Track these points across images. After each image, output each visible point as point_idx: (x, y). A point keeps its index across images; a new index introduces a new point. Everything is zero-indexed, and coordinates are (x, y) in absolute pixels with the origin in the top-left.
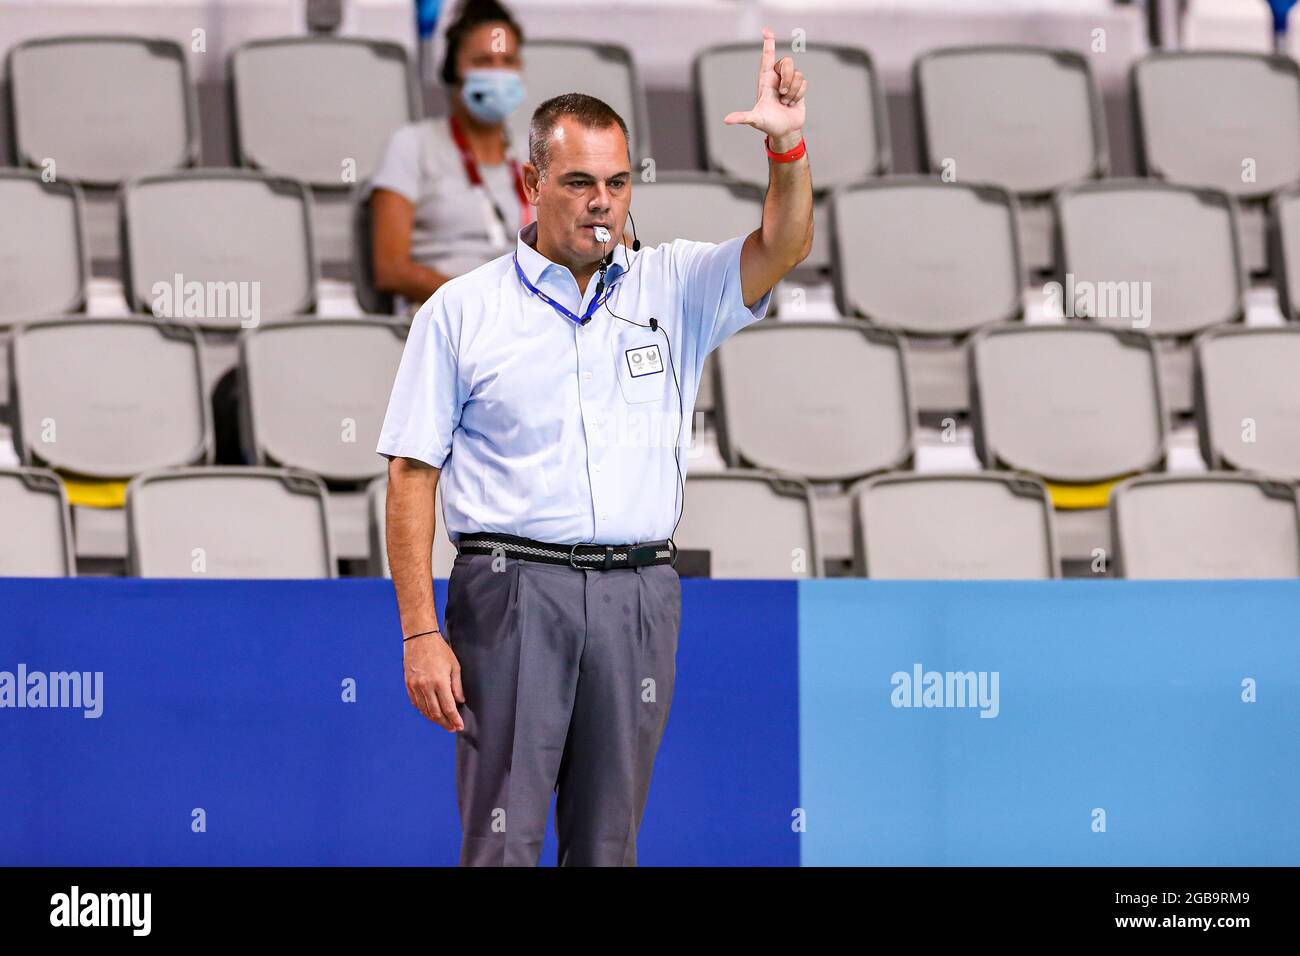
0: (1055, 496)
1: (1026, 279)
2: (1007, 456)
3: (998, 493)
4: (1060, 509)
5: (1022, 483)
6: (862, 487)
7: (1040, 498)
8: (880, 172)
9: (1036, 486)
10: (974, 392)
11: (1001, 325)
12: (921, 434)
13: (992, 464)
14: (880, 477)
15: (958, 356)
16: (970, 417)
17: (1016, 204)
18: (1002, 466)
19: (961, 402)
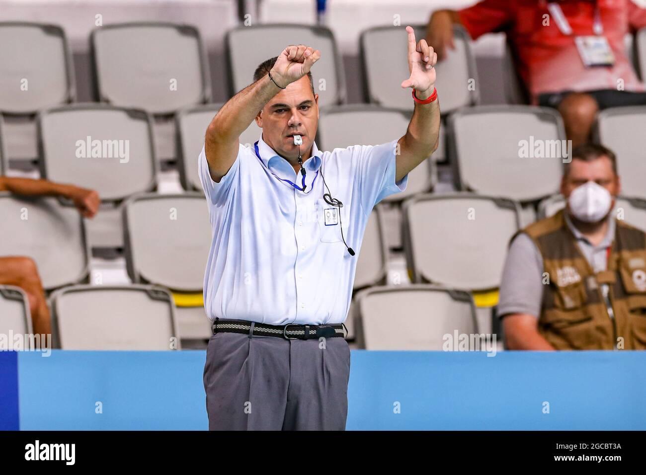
0: (176, 300)
1: (158, 167)
2: (147, 275)
3: (141, 297)
4: (179, 307)
5: (156, 292)
6: (57, 294)
7: (168, 301)
8: (69, 101)
9: (164, 293)
10: (127, 236)
11: (143, 195)
12: (94, 262)
13: (139, 281)
14: (69, 288)
15: (116, 214)
16: (123, 251)
17: (152, 120)
18: (144, 281)
19: (118, 242)
